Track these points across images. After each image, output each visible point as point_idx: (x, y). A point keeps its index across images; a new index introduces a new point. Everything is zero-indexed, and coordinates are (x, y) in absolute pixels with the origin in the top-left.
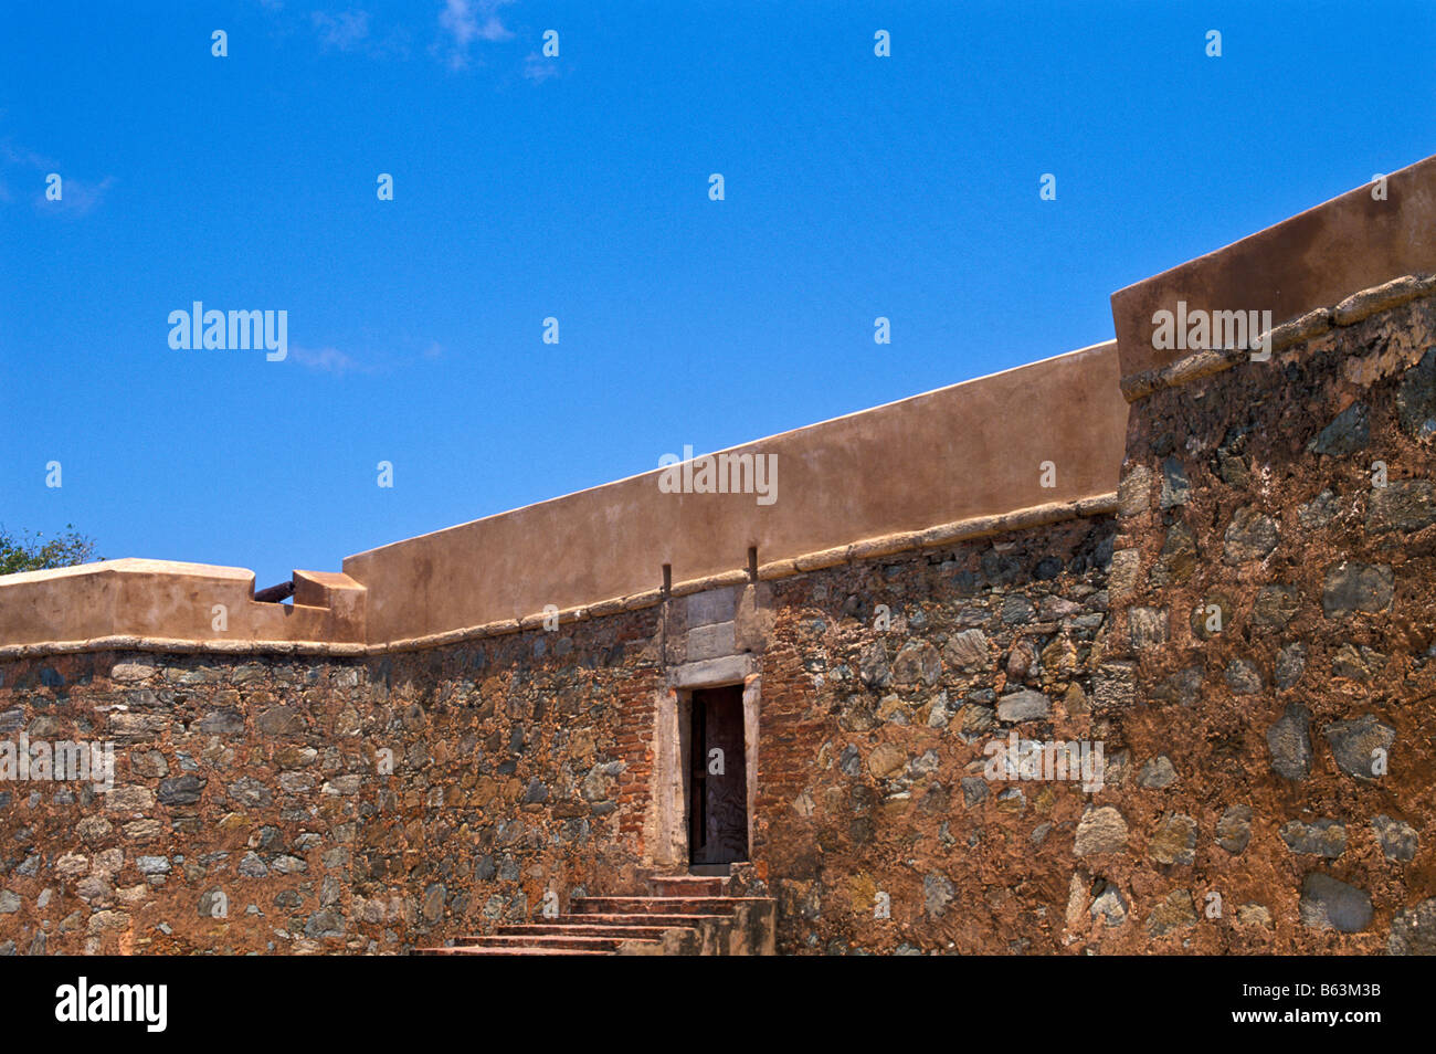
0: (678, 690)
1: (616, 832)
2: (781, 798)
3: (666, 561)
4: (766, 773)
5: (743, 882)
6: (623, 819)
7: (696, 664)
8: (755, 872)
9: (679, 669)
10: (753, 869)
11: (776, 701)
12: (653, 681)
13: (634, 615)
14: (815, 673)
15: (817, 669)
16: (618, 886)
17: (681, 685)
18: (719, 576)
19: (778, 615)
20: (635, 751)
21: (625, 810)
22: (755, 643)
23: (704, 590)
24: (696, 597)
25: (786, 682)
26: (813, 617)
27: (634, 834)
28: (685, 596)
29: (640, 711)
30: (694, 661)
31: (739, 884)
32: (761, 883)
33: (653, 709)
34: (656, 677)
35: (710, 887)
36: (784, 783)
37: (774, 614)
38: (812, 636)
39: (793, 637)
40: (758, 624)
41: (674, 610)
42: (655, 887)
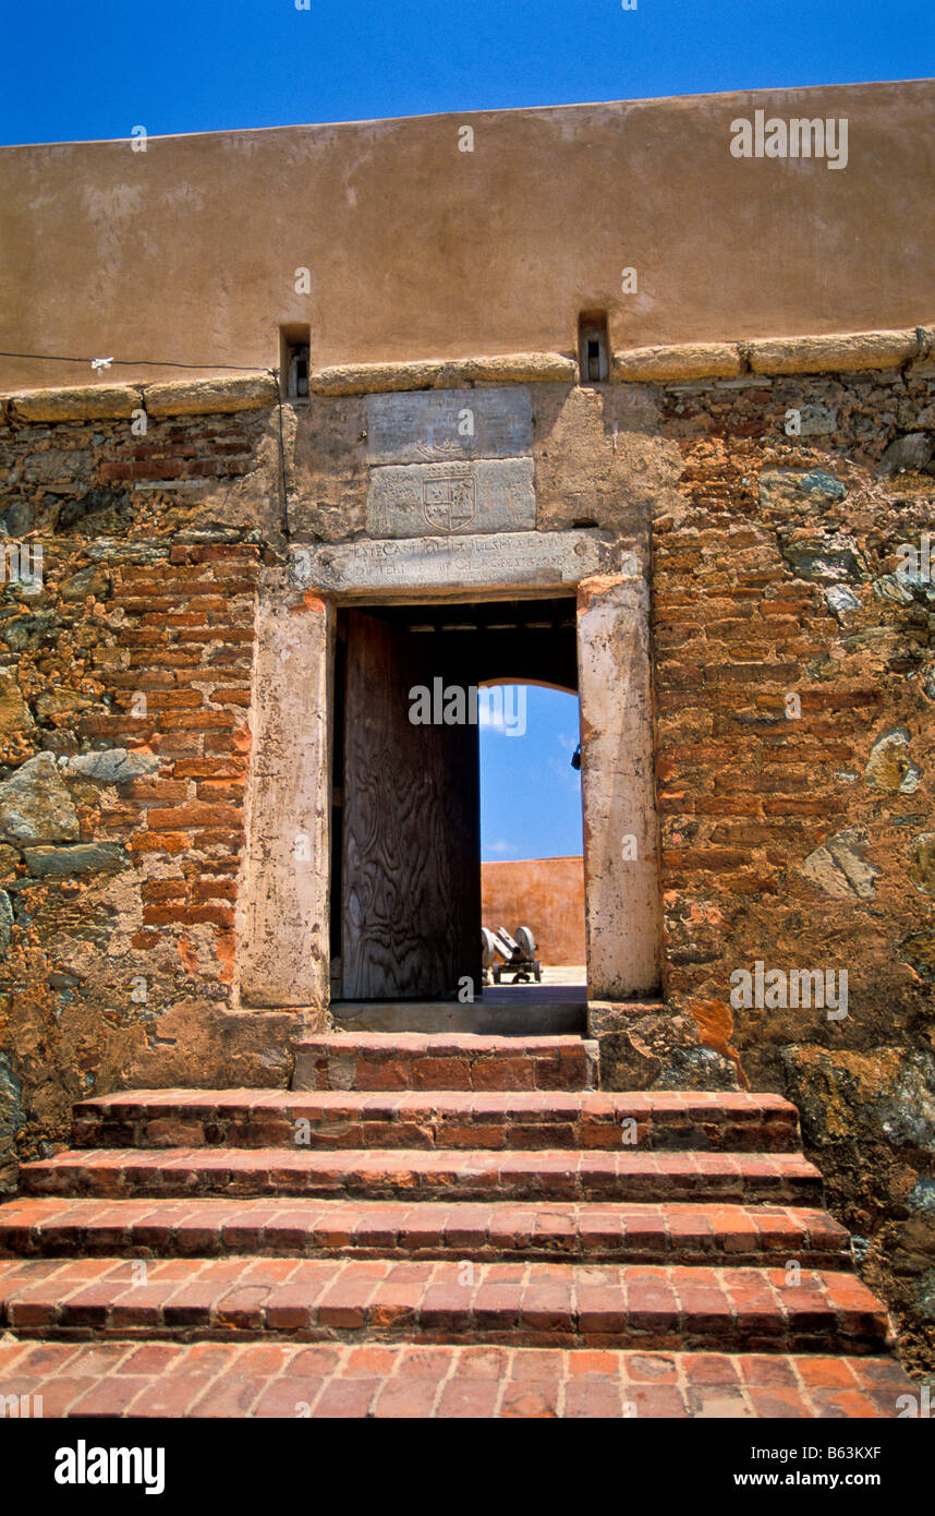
0: (328, 597)
1: (129, 922)
2: (757, 854)
3: (294, 315)
4: (695, 794)
5: (646, 1051)
6: (155, 892)
7: (399, 542)
8: (686, 1028)
9: (338, 551)
10: (678, 1020)
11: (711, 633)
12: (248, 572)
13: (168, 425)
14: (829, 582)
15: (830, 572)
16: (145, 1060)
17: (343, 586)
18: (483, 360)
19: (686, 453)
20: (195, 728)
21: (157, 867)
22: (616, 508)
23: (427, 387)
24: (399, 402)
25: (737, 596)
26: (798, 467)
27: (203, 930)
28: (363, 394)
29: (207, 638)
30: (393, 537)
31: (632, 1058)
32: (711, 1055)
33: (250, 636)
34: (252, 563)
35: (542, 1065)
36: (762, 818)
37: (671, 449)
38: (805, 505)
39: (746, 504)
40: (622, 469)
41: (316, 423)
42: (321, 1064)
